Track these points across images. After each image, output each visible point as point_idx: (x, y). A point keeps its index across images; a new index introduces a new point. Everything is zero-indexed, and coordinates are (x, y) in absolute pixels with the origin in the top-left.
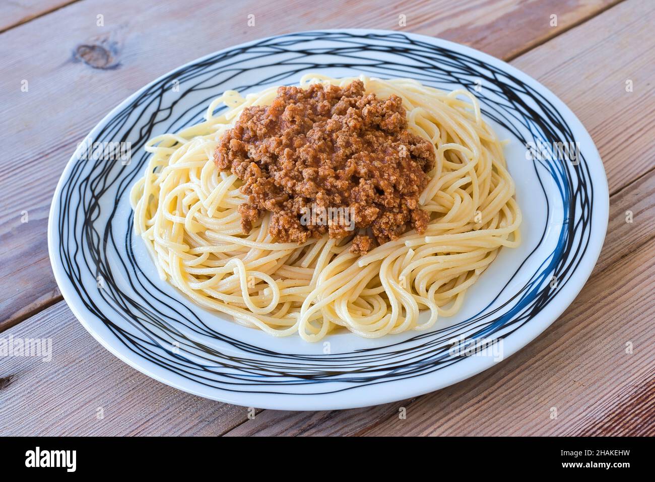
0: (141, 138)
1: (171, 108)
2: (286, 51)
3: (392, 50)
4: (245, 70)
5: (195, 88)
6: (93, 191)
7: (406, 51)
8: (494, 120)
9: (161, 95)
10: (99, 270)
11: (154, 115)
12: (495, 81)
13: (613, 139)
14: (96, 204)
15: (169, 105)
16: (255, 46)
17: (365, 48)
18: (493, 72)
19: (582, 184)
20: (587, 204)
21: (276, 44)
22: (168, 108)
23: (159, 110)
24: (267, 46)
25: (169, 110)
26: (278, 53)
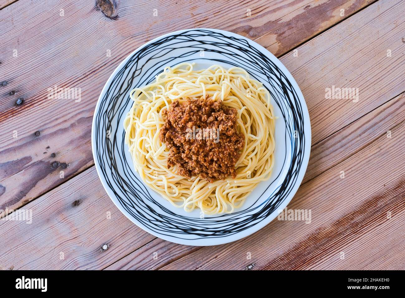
0: (128, 86)
1: (141, 69)
2: (194, 40)
3: (240, 49)
4: (175, 49)
5: (152, 58)
6: (109, 118)
7: (246, 51)
8: (276, 101)
9: (137, 62)
10: (112, 164)
11: (134, 73)
12: (280, 80)
13: (323, 112)
14: (110, 125)
15: (141, 67)
16: (180, 35)
17: (229, 45)
18: (281, 75)
19: (300, 151)
20: (300, 163)
21: (189, 35)
22: (140, 69)
23: (136, 70)
24: (185, 36)
25: (141, 70)
26: (190, 41)
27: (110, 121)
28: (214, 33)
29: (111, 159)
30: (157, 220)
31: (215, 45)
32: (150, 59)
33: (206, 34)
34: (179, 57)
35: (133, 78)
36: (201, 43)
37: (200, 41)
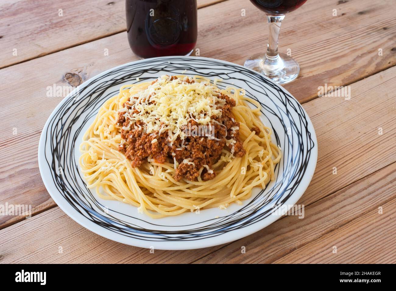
0: (208, 74)
1: (231, 78)
2: (286, 106)
3: (301, 145)
4: (267, 95)
5: (246, 82)
6: (166, 67)
7: (302, 150)
9: (236, 72)
10: (117, 80)
11: (223, 74)
14: (159, 71)
16: (284, 93)
17: (299, 134)
18: (292, 189)
21: (288, 100)
23: (227, 74)
24: (286, 97)
25: (229, 78)
26: (283, 103)
27: (162, 70)
28: (305, 118)
29: (123, 78)
30: (63, 126)
31: (291, 124)
32: (244, 81)
33: (299, 112)
34: (260, 103)
35: (217, 75)
36: (286, 113)
37: (288, 111)
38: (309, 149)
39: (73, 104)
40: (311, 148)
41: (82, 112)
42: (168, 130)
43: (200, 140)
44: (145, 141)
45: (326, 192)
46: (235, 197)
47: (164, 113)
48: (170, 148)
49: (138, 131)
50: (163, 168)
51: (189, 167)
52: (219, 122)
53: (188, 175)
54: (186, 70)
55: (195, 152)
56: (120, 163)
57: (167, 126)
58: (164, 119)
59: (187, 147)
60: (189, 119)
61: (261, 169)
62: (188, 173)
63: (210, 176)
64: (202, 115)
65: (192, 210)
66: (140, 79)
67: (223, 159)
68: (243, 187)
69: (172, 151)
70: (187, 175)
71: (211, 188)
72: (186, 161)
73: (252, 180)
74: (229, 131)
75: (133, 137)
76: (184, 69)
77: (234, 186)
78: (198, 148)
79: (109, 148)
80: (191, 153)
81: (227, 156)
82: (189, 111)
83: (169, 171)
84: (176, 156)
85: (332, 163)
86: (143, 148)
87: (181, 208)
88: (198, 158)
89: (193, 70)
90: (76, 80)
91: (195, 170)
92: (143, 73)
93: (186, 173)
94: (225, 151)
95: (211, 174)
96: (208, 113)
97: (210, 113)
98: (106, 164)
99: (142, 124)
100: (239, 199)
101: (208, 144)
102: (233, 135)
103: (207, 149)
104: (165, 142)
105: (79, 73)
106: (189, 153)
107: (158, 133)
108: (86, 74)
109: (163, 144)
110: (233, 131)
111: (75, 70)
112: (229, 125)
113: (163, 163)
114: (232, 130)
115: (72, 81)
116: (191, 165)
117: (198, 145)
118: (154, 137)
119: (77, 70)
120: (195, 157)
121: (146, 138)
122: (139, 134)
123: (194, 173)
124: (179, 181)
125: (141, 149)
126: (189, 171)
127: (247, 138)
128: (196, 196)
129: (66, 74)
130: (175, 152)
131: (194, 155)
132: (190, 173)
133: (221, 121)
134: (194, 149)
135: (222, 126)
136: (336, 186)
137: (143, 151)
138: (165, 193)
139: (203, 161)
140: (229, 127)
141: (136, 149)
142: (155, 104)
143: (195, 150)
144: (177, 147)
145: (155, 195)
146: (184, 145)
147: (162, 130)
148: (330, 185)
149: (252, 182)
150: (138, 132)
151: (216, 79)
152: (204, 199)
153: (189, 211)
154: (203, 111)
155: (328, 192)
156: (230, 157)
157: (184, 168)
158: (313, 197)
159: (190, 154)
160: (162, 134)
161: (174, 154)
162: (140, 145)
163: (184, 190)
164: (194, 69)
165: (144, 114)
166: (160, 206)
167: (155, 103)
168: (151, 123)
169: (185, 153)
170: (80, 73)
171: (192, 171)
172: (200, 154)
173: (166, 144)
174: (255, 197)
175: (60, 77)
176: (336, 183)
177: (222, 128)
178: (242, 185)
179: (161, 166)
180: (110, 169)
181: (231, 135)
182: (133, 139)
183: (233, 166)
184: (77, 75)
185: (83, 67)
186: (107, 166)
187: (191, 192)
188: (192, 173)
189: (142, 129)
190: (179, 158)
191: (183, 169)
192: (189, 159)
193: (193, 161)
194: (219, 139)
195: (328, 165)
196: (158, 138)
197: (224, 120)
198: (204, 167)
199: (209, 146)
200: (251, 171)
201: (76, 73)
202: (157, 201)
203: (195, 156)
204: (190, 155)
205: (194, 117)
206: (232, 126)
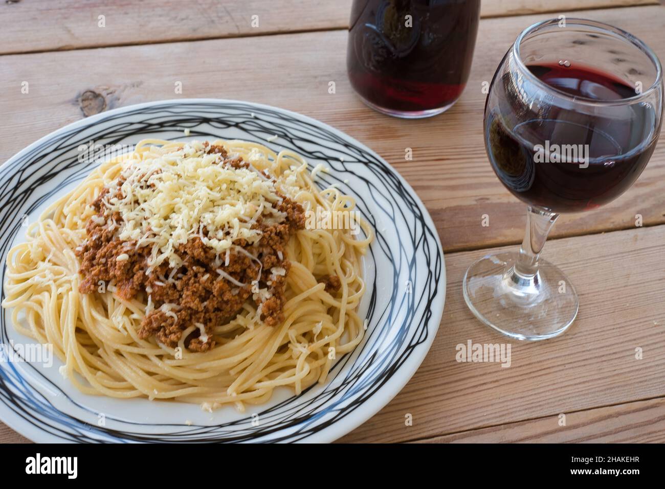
0: (311, 153)
1: (347, 171)
2: (416, 249)
3: (404, 331)
4: (394, 220)
5: (370, 185)
6: (243, 123)
7: (400, 342)
9: (360, 161)
10: (151, 125)
11: (337, 159)
14: (229, 126)
16: (424, 224)
17: (412, 310)
21: (425, 239)
22: (345, 168)
23: (342, 162)
24: (424, 233)
26: (414, 243)
27: (237, 125)
28: (437, 281)
29: (161, 125)
30: (20, 183)
32: (367, 182)
33: (432, 268)
34: (376, 231)
35: (326, 159)
36: (410, 262)
37: (414, 260)
38: (414, 343)
39: (56, 150)
40: (418, 343)
41: (66, 168)
42: (153, 243)
43: (203, 276)
44: (111, 251)
45: (417, 432)
46: (234, 394)
47: (159, 210)
48: (145, 278)
49: (107, 231)
50: (127, 309)
51: (167, 320)
52: (252, 253)
53: (161, 333)
54: (276, 136)
55: (187, 296)
56: (66, 278)
57: (155, 235)
58: (154, 222)
59: (176, 282)
60: (195, 235)
61: (302, 358)
62: (162, 330)
63: (199, 346)
64: (221, 234)
65: (151, 398)
66: (191, 132)
67: (240, 320)
68: (259, 381)
69: (146, 283)
70: (158, 334)
71: (198, 367)
72: (166, 309)
73: (280, 373)
74: (267, 273)
75: (99, 238)
76: (274, 134)
77: (241, 375)
78: (195, 289)
79: (65, 245)
80: (181, 296)
81: (249, 316)
82: (202, 219)
83: (135, 316)
84: (153, 294)
85: (455, 379)
86: (105, 264)
87: (132, 388)
88: (190, 308)
89: (289, 139)
90: (96, 107)
91: (174, 328)
92: (201, 123)
93: (158, 329)
94: (247, 307)
95: (202, 342)
96: (231, 231)
97: (235, 233)
98: (45, 272)
99: (119, 220)
100: (244, 402)
101: (215, 288)
102: (269, 283)
103: (211, 296)
104: (142, 264)
105: (108, 94)
106: (176, 295)
107: (135, 244)
108: (119, 99)
109: (137, 267)
110: (273, 276)
111: (105, 87)
112: (268, 263)
113: (129, 300)
114: (272, 273)
115: (89, 106)
116: (172, 317)
117: (197, 285)
118: (125, 249)
119: (106, 89)
120: (184, 305)
121: (115, 247)
122: (107, 236)
123: (171, 333)
124: (142, 338)
125: (102, 264)
126: (163, 327)
127: (302, 291)
128: (168, 375)
129: (86, 92)
130: (153, 286)
131: (183, 302)
132: (165, 330)
133: (255, 251)
134: (188, 290)
135: (254, 261)
136: (440, 426)
137: (102, 269)
138: (118, 353)
139: (198, 316)
140: (267, 267)
141: (94, 262)
142: (154, 191)
143: (188, 293)
144: (158, 279)
145: (100, 352)
146: (173, 278)
147: (143, 241)
148: (430, 421)
149: (279, 376)
150: (107, 233)
151: (320, 165)
152: (181, 384)
153: (145, 397)
154: (227, 226)
155: (420, 433)
156: (254, 320)
157: (156, 319)
158: (388, 435)
159: (178, 297)
160: (142, 248)
161: (149, 290)
162: (104, 257)
163: (150, 357)
164: (291, 139)
165: (131, 204)
166: (99, 373)
167: (155, 188)
168: (132, 223)
169: (170, 292)
170: (109, 96)
171: (169, 329)
172: (194, 302)
173: (142, 269)
174: (277, 404)
175: (73, 95)
176: (442, 421)
177: (253, 266)
178: (258, 376)
179: (125, 304)
180: (47, 284)
181: (268, 281)
182: (97, 242)
183: (252, 339)
184: (103, 97)
185: (119, 86)
186: (44, 277)
187: (160, 365)
188: (167, 332)
189: (116, 229)
190: (158, 298)
191: (153, 321)
192: (174, 305)
193: (177, 312)
194: (244, 283)
195: (446, 381)
196: (131, 253)
197: (263, 251)
198: (195, 326)
199: (215, 292)
200: (286, 355)
201: (104, 94)
202: (99, 364)
203: (185, 303)
204: (178, 299)
205: (206, 234)
206: (273, 265)
